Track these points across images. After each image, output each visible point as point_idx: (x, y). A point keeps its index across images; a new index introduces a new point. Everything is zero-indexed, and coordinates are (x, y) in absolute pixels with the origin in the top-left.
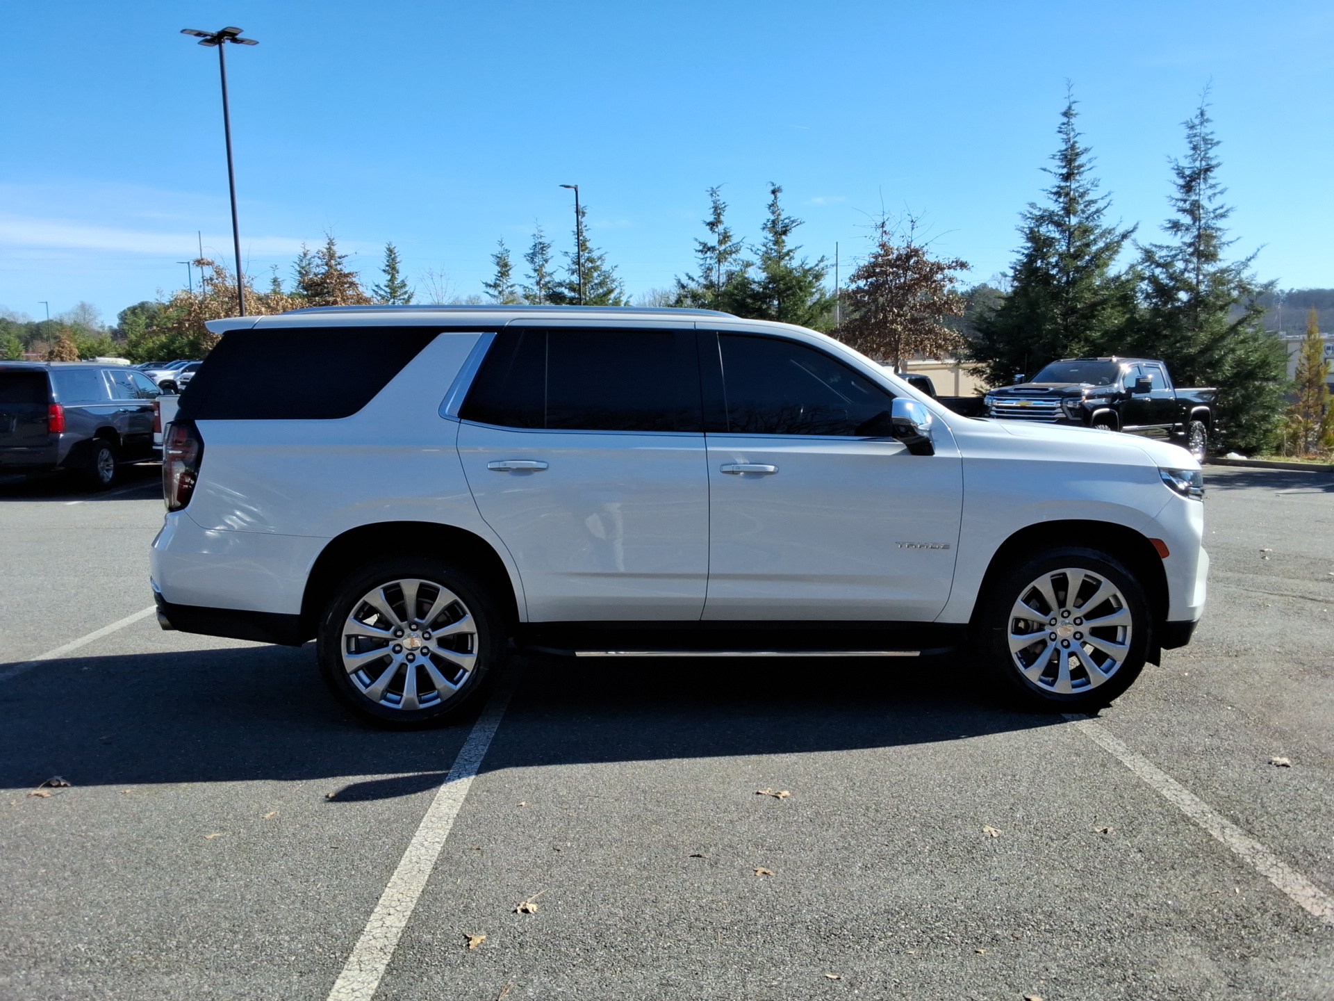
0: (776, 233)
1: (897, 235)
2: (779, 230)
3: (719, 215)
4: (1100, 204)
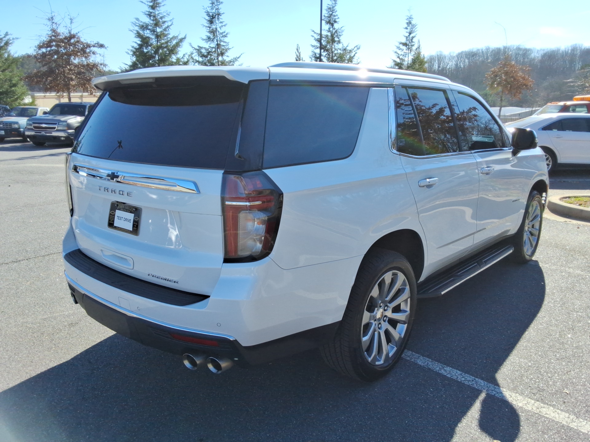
1: (62, 25)
4: (169, 23)
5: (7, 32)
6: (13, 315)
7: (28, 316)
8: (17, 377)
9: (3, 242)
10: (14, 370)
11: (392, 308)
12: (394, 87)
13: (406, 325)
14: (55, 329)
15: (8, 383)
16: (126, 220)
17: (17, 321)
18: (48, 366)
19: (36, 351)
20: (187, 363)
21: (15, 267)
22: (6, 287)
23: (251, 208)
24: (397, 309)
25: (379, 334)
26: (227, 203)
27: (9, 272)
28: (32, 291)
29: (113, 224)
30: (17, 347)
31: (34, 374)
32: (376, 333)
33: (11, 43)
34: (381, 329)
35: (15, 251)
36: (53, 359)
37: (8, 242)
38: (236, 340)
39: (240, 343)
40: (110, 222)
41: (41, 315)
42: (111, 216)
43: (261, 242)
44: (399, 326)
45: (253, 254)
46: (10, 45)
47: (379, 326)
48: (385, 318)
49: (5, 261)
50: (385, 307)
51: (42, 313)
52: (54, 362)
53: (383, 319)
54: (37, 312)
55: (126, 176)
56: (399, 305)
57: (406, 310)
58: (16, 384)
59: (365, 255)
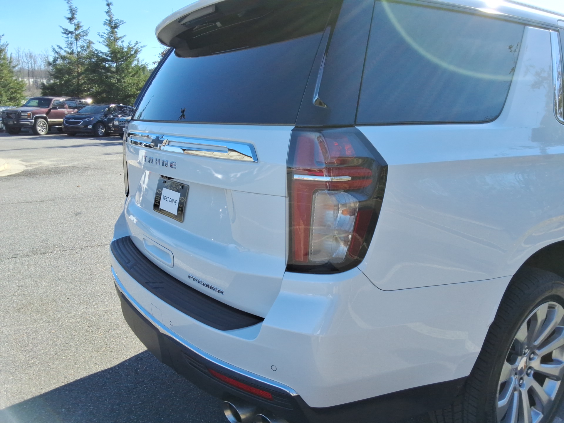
0: (111, 27)
2: (113, 26)
3: (73, 14)
5: (137, 41)
6: (76, 303)
7: (91, 306)
8: (55, 381)
9: (96, 225)
10: (53, 371)
11: (541, 356)
12: (558, 31)
13: (559, 383)
14: (113, 325)
15: (42, 387)
16: (172, 201)
17: (78, 311)
18: (91, 371)
19: (85, 350)
20: (228, 414)
21: (98, 251)
22: (82, 271)
23: (334, 187)
24: (547, 359)
25: (520, 393)
26: (296, 177)
27: (90, 255)
28: (104, 278)
29: (159, 206)
30: (67, 342)
31: (72, 379)
32: (516, 393)
33: (139, 51)
34: (522, 386)
35: (104, 235)
36: (98, 363)
37: (101, 225)
38: (299, 397)
39: (304, 400)
40: (156, 203)
41: (105, 306)
42: (157, 195)
43: (346, 244)
44: (548, 382)
45: (333, 262)
46: (139, 53)
47: (521, 383)
48: (529, 371)
49: (91, 244)
50: (531, 354)
51: (106, 303)
52: (98, 366)
53: (527, 371)
54: (102, 302)
55: (172, 141)
56: (550, 354)
57: (561, 359)
58: (50, 390)
59: (514, 276)
